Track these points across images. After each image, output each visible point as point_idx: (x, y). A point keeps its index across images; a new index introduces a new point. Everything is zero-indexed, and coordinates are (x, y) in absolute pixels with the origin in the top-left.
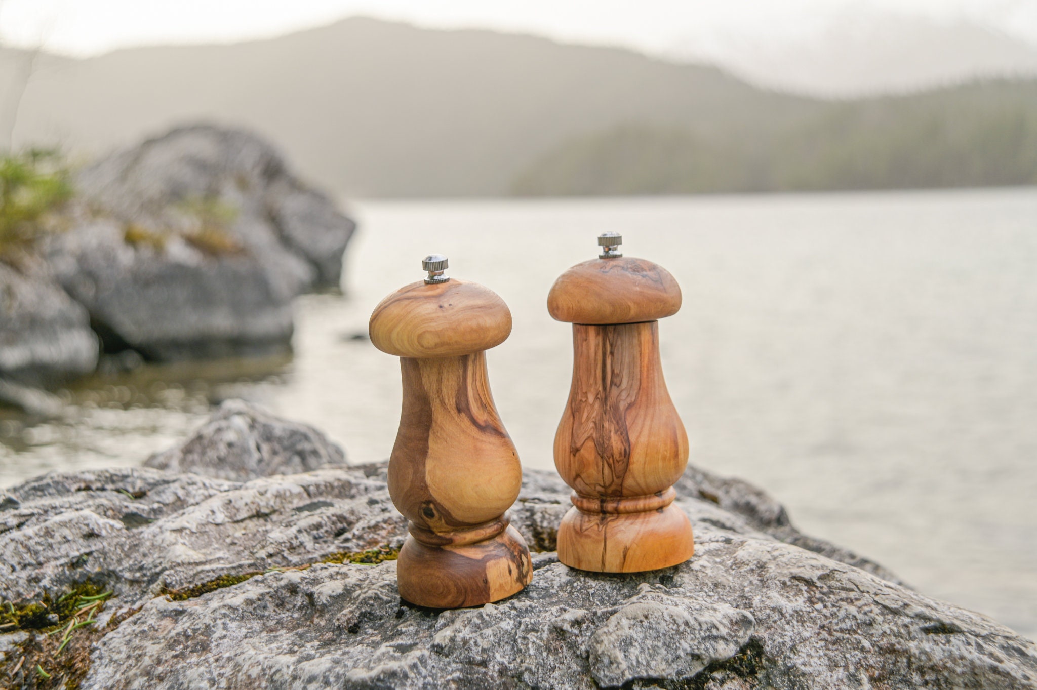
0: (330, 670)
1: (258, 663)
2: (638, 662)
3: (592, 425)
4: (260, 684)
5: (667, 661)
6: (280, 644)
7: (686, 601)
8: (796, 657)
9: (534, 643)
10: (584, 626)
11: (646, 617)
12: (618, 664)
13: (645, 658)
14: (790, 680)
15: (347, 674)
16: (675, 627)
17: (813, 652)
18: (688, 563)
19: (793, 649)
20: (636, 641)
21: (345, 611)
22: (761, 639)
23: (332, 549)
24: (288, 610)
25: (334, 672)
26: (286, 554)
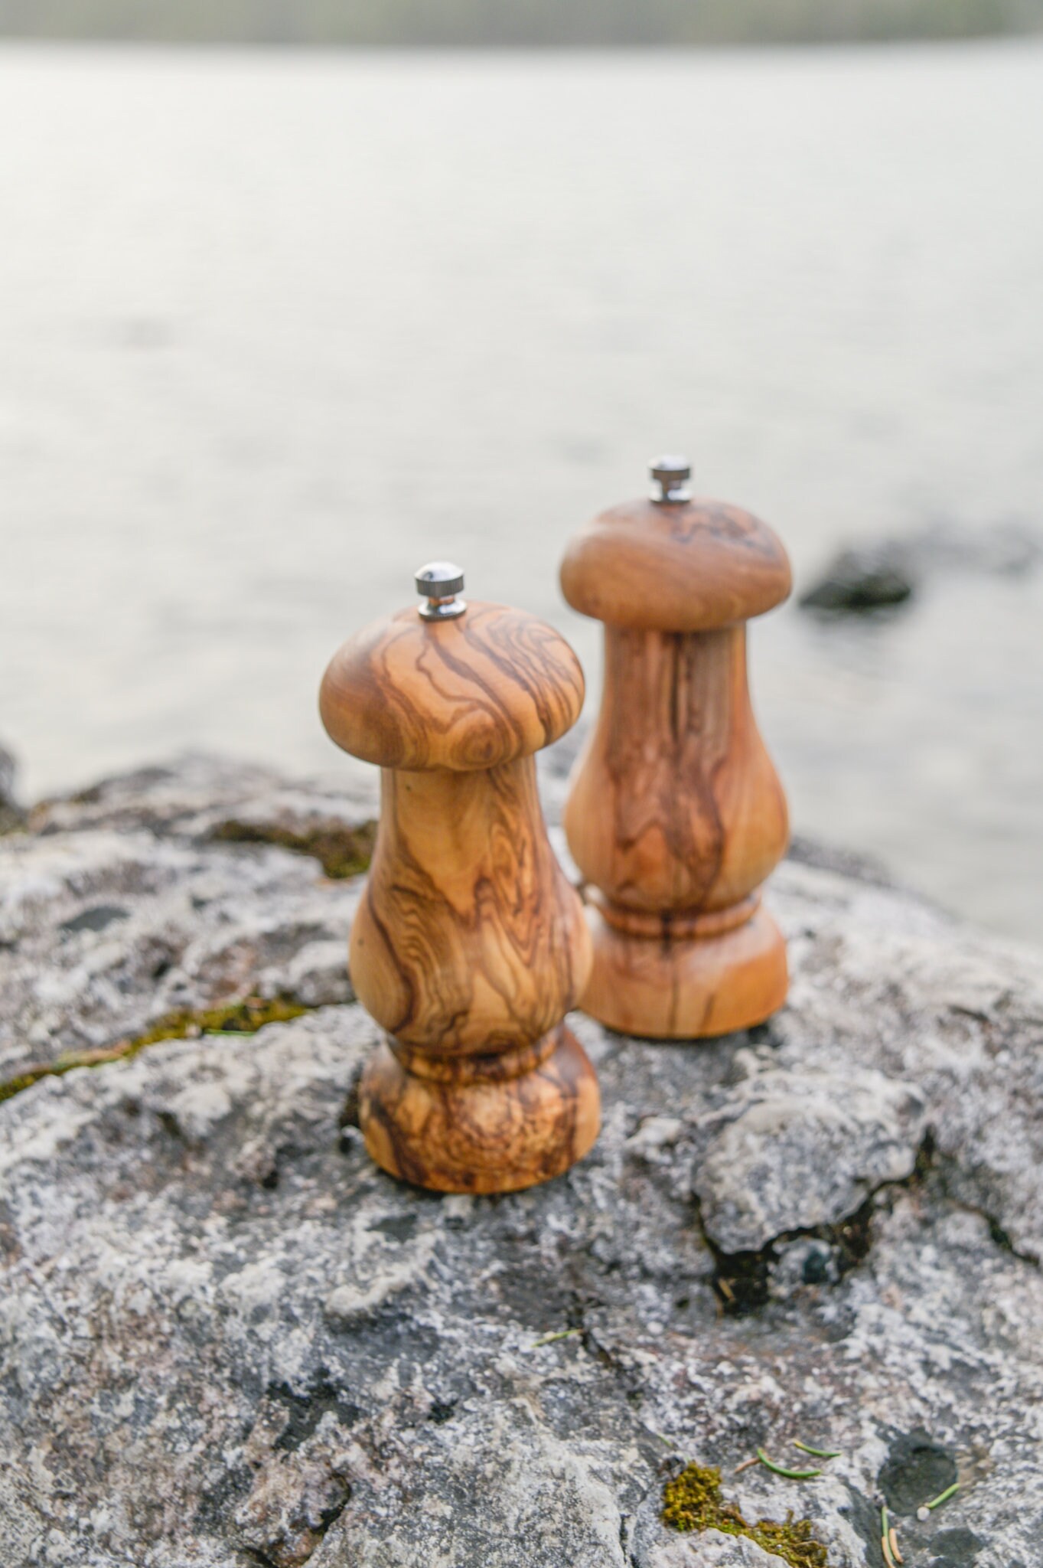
0: (287, 1294)
1: (142, 1284)
2: (781, 1206)
3: (654, 800)
4: (158, 1327)
5: (822, 1195)
6: (157, 1233)
7: (818, 1079)
8: (985, 1147)
9: (602, 1187)
10: (679, 1149)
11: (783, 1127)
12: (752, 1213)
13: (791, 1198)
14: (979, 1186)
15: (323, 1299)
16: (827, 1138)
17: (1007, 1137)
19: (979, 1135)
20: (772, 1170)
21: (249, 1148)
22: (934, 1127)
23: (159, 1005)
24: (130, 1145)
25: (298, 1296)
26: (79, 1023)
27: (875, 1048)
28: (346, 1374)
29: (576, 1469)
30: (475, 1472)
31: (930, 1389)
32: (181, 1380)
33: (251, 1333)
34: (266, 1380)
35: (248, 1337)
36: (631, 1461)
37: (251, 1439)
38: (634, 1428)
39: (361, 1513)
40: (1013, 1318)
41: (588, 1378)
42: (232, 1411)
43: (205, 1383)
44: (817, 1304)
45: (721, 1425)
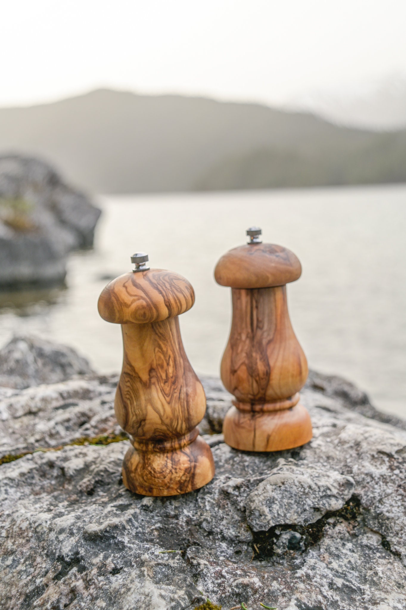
0: (73, 525)
1: (27, 519)
2: (278, 514)
3: (244, 355)
4: (28, 534)
5: (297, 513)
6: (42, 505)
7: (309, 470)
8: (383, 507)
9: (209, 501)
10: (242, 490)
11: (283, 483)
12: (266, 516)
13: (283, 512)
14: (379, 522)
15: (85, 527)
16: (302, 490)
17: (393, 503)
18: (309, 443)
19: (380, 501)
20: (277, 500)
21: (85, 480)
22: (359, 495)
23: (77, 435)
24: (48, 479)
25: (77, 526)
26: (47, 439)
27: (342, 464)
28: (86, 555)
29: (153, 593)
30: (118, 591)
31: (329, 593)
32: (30, 554)
33: (57, 537)
34: (57, 555)
35: (56, 539)
36: (180, 595)
37: (47, 576)
38: (186, 584)
39: (76, 604)
40: (380, 574)
41: (176, 565)
42: (44, 565)
43: (38, 555)
44: (293, 558)
45: (229, 591)
